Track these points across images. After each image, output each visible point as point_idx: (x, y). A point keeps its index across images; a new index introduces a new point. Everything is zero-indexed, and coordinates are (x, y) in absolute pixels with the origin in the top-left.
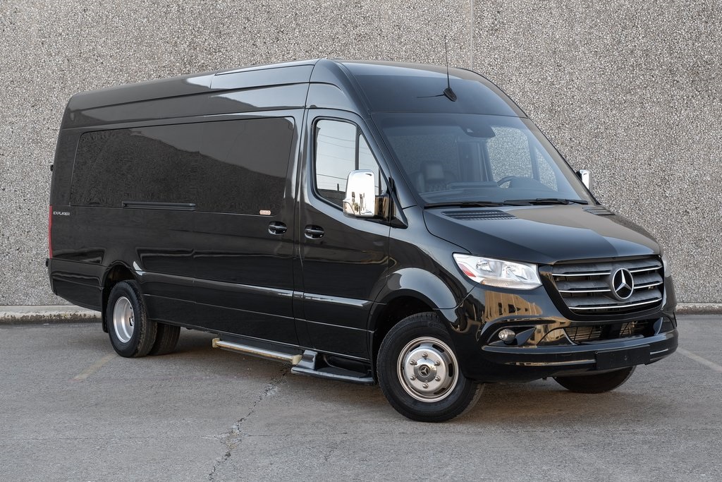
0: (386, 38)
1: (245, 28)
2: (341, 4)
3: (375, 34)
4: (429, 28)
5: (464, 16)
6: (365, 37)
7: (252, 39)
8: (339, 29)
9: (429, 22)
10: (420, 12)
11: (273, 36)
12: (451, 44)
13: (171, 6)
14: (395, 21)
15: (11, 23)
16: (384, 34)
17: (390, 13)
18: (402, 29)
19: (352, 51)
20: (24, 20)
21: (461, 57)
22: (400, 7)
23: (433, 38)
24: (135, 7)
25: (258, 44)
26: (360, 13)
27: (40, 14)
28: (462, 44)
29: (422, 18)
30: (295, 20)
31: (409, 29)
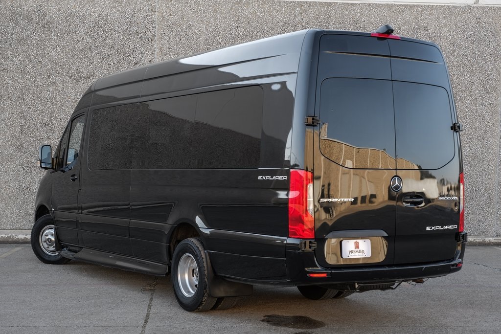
2: (414, 28)
4: (474, 46)
5: (498, 38)
9: (474, 42)
10: (468, 34)
12: (489, 57)
13: (298, 26)
14: (451, 41)
15: (186, 35)
17: (448, 35)
18: (455, 46)
20: (195, 32)
21: (495, 67)
22: (455, 31)
23: (476, 53)
24: (272, 26)
27: (206, 28)
28: (496, 57)
29: (469, 39)
31: (460, 47)
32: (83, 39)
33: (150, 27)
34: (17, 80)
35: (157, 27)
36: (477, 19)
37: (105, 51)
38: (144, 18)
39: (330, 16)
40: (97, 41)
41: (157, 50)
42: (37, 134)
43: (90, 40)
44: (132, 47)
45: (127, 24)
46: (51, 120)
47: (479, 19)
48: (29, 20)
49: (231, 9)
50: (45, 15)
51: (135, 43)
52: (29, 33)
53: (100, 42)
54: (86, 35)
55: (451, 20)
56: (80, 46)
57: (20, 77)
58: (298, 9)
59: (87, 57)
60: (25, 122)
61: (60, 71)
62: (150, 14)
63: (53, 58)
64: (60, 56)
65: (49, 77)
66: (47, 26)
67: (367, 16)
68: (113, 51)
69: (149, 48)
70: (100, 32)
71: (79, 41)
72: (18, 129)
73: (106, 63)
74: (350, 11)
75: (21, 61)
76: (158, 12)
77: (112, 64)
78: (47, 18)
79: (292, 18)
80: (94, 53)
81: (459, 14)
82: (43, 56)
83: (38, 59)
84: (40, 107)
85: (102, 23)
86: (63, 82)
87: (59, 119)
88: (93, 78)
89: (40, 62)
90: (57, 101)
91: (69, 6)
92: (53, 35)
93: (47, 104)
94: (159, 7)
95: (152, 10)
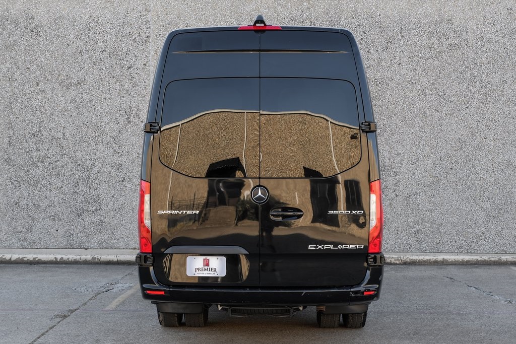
0: (471, 48)
1: (362, 39)
2: (436, 21)
3: (463, 44)
4: (505, 40)
6: (455, 47)
7: (367, 48)
8: (434, 40)
9: (505, 35)
10: (499, 27)
11: (384, 46)
13: (305, 22)
14: (478, 35)
16: (470, 44)
17: (475, 28)
18: (484, 41)
19: (445, 57)
22: (483, 24)
23: (508, 47)
25: (372, 51)
26: (452, 28)
29: (500, 32)
30: (401, 33)
31: (489, 41)
32: (73, 42)
33: (144, 27)
34: (4, 88)
35: (152, 27)
36: (508, 9)
37: (97, 55)
38: (137, 18)
39: (341, 11)
40: (88, 44)
41: (152, 53)
42: (26, 145)
43: (79, 43)
44: (125, 50)
45: (119, 26)
46: (40, 131)
47: (511, 9)
48: (17, 25)
49: (232, 6)
50: (33, 18)
51: (129, 45)
52: (16, 38)
53: (90, 46)
54: (76, 38)
55: (478, 11)
56: (70, 50)
57: (8, 85)
58: (305, 4)
59: (77, 62)
60: (13, 133)
61: (49, 77)
62: (144, 14)
63: (41, 64)
64: (49, 62)
65: (38, 84)
66: (35, 31)
67: (383, 9)
68: (105, 55)
69: (144, 51)
70: (91, 35)
71: (68, 45)
72: (6, 140)
73: (97, 68)
74: (364, 4)
75: (9, 68)
76: (153, 11)
77: (104, 68)
78: (36, 21)
79: (300, 13)
80: (85, 57)
81: (487, 5)
82: (32, 62)
83: (26, 65)
84: (29, 117)
85: (93, 25)
86: (53, 89)
87: (48, 130)
88: (84, 85)
89: (28, 68)
90: (46, 110)
91: (58, 8)
92: (41, 39)
93: (36, 113)
94: (154, 6)
95: (146, 10)
